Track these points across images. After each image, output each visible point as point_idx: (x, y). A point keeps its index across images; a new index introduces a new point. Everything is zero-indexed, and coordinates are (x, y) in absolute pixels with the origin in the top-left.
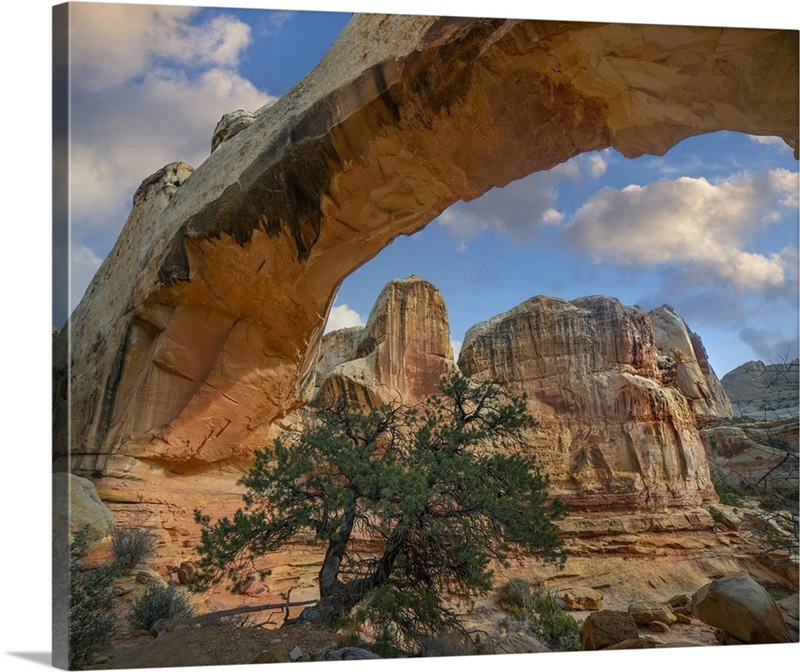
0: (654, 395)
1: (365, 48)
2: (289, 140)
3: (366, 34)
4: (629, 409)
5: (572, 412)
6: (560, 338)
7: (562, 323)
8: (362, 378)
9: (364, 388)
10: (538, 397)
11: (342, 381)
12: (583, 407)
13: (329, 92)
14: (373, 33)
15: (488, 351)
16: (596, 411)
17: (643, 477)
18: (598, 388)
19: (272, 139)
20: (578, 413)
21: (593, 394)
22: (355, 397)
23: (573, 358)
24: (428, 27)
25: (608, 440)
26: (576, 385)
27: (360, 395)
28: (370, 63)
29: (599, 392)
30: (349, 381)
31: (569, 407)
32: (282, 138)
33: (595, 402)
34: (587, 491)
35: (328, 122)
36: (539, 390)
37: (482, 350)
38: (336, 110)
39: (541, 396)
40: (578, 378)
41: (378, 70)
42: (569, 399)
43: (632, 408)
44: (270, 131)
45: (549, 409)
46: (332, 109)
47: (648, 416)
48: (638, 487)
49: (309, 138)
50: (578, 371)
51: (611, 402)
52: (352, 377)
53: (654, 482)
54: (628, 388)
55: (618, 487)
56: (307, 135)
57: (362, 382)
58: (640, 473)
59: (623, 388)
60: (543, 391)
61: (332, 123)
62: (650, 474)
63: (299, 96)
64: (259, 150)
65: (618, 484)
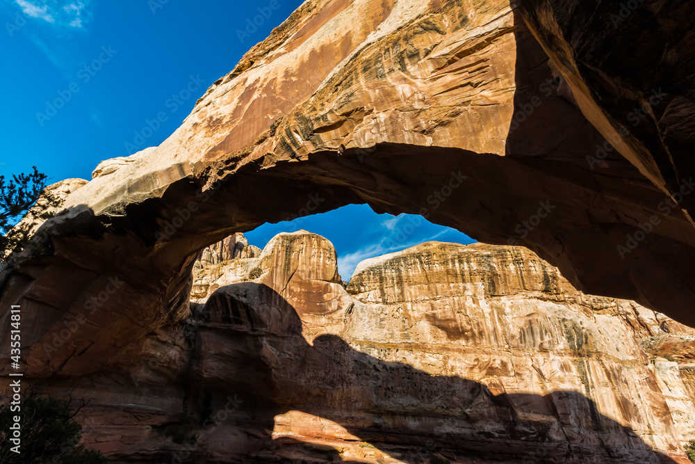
0: (570, 325)
1: (178, 151)
2: (126, 191)
3: (181, 142)
4: (538, 340)
5: (467, 339)
6: (454, 271)
7: (456, 261)
8: (245, 296)
9: (246, 306)
10: (429, 320)
11: (225, 299)
12: (481, 333)
13: (153, 171)
14: (184, 143)
15: (378, 278)
16: (496, 338)
17: (562, 425)
18: (498, 313)
19: (115, 190)
20: (474, 340)
21: (493, 320)
22: (237, 313)
23: (468, 285)
24: (210, 149)
25: (512, 374)
26: (472, 310)
27: (242, 311)
28: (177, 161)
29: (500, 319)
30: (232, 298)
31: (463, 332)
32: (122, 190)
33: (495, 329)
34: (484, 433)
35: (151, 187)
36: (430, 312)
37: (372, 276)
38: (156, 181)
39: (432, 319)
40: (474, 302)
41: (180, 166)
42: (464, 324)
43: (542, 338)
44: (116, 184)
45: (441, 333)
46: (154, 181)
47: (565, 349)
48: (555, 437)
49: (140, 193)
50: (474, 295)
51: (516, 332)
52: (234, 296)
53: (579, 433)
54: (535, 317)
55: (526, 434)
56: (138, 191)
57: (244, 300)
58: (558, 417)
59: (529, 315)
60: (434, 314)
61: (154, 188)
62: (572, 421)
63: (138, 167)
64: (107, 194)
65: (526, 430)
